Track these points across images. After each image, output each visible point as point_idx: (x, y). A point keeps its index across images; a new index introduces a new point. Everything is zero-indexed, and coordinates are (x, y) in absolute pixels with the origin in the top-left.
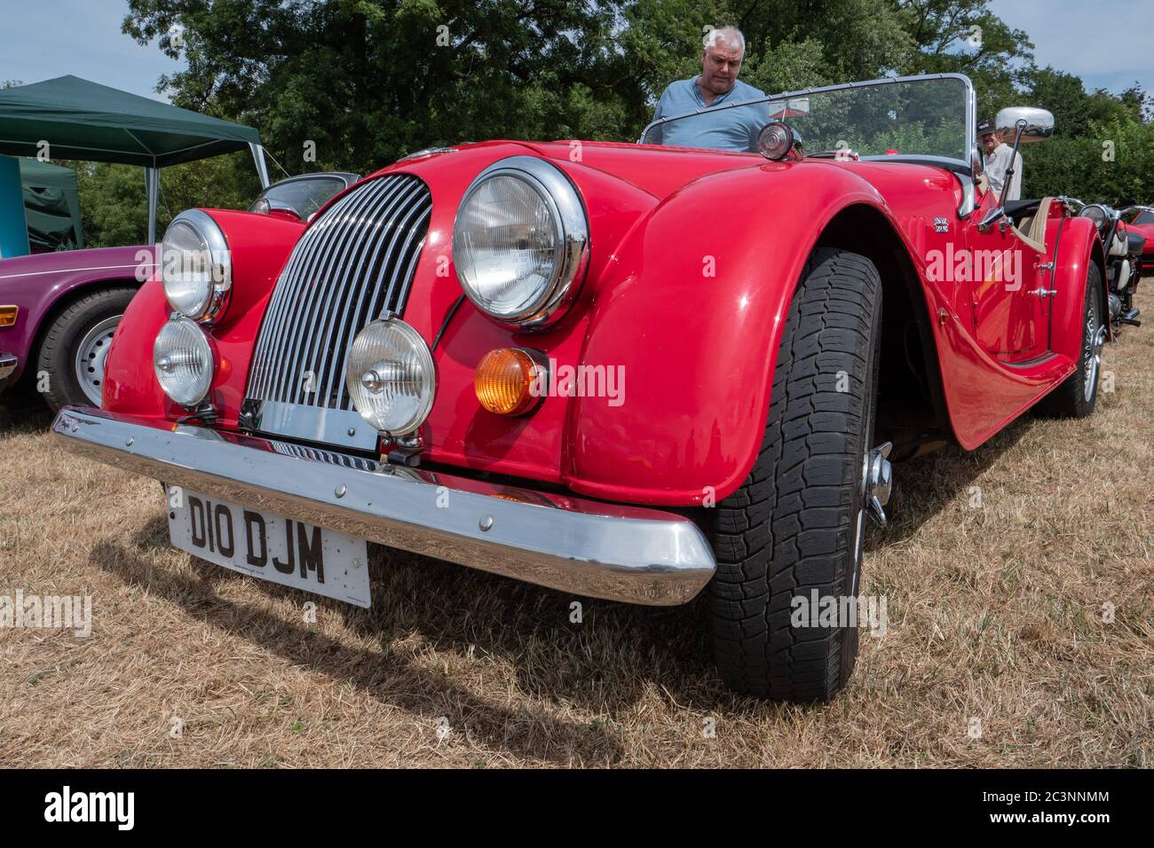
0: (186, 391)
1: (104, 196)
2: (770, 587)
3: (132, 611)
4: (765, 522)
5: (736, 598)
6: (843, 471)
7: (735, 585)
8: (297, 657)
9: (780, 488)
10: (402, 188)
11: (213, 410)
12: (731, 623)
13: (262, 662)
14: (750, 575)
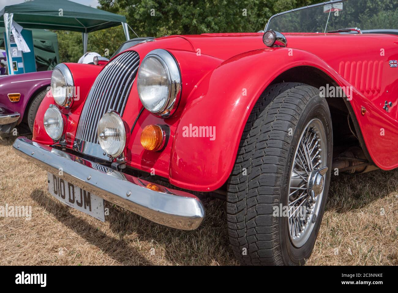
0: (54, 134)
1: (72, 43)
2: (246, 226)
3: (37, 217)
4: (244, 199)
5: (235, 229)
6: (275, 180)
7: (234, 224)
8: (89, 239)
9: (249, 186)
10: (131, 57)
11: (66, 142)
12: (234, 239)
13: (77, 240)
14: (239, 220)
